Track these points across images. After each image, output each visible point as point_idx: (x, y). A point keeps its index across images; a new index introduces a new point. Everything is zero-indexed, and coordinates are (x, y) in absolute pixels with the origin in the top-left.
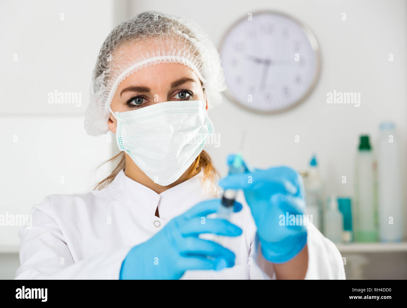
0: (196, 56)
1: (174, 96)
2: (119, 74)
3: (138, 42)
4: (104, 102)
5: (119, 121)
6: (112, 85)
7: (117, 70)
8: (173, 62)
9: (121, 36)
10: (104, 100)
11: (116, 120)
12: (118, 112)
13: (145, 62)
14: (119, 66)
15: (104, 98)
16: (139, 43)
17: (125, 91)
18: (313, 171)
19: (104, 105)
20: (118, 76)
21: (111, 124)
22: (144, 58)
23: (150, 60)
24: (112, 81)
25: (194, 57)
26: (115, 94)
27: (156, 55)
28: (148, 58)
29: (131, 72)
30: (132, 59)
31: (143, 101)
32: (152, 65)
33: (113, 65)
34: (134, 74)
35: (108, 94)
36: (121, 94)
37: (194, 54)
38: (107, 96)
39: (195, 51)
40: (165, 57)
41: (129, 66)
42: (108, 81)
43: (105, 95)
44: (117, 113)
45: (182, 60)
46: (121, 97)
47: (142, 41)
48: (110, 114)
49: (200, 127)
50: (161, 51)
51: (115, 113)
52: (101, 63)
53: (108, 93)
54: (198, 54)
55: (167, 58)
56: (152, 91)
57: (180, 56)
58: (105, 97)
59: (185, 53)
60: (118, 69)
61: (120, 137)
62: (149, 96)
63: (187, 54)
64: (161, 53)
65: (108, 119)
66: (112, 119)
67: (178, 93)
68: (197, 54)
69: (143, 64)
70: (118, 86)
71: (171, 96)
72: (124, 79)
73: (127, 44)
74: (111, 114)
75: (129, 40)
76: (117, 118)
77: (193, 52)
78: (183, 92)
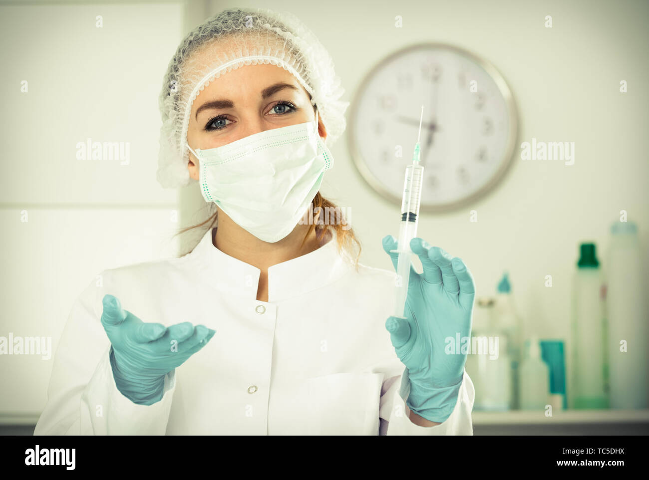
0: (294, 55)
1: (268, 112)
2: (191, 90)
3: (212, 42)
4: (177, 135)
5: (202, 162)
6: (185, 108)
7: (188, 85)
8: (261, 63)
9: (190, 41)
10: (178, 133)
11: (197, 161)
12: (199, 149)
13: (223, 67)
14: (189, 79)
15: (176, 130)
16: (213, 44)
17: (200, 110)
18: (502, 299)
19: (179, 140)
20: (190, 93)
21: (192, 168)
22: (221, 62)
23: (229, 64)
24: (183, 102)
25: (291, 57)
26: (189, 120)
27: (237, 56)
28: (227, 61)
29: (205, 83)
30: (205, 66)
31: (225, 122)
32: (233, 70)
33: (182, 80)
34: (209, 85)
35: (181, 124)
36: (197, 116)
37: (291, 53)
38: (181, 126)
39: (292, 49)
40: (249, 57)
41: (203, 76)
42: (179, 102)
43: (178, 125)
44: (198, 151)
45: (274, 60)
46: (197, 120)
47: (217, 42)
48: (188, 153)
49: (314, 159)
50: (242, 51)
51: (196, 150)
52: (169, 83)
53: (181, 121)
54: (297, 52)
55: (253, 59)
56: (237, 105)
57: (270, 55)
58: (179, 128)
59: (277, 52)
60: (189, 82)
61: (204, 183)
62: (234, 114)
63: (280, 52)
64: (243, 53)
65: (188, 162)
66: (192, 161)
67: (273, 107)
68: (295, 52)
69: (220, 70)
70: (192, 106)
71: (265, 111)
72: (198, 95)
73: (198, 49)
74: (190, 152)
75: (201, 43)
76: (198, 157)
77: (289, 49)
78: (280, 104)
